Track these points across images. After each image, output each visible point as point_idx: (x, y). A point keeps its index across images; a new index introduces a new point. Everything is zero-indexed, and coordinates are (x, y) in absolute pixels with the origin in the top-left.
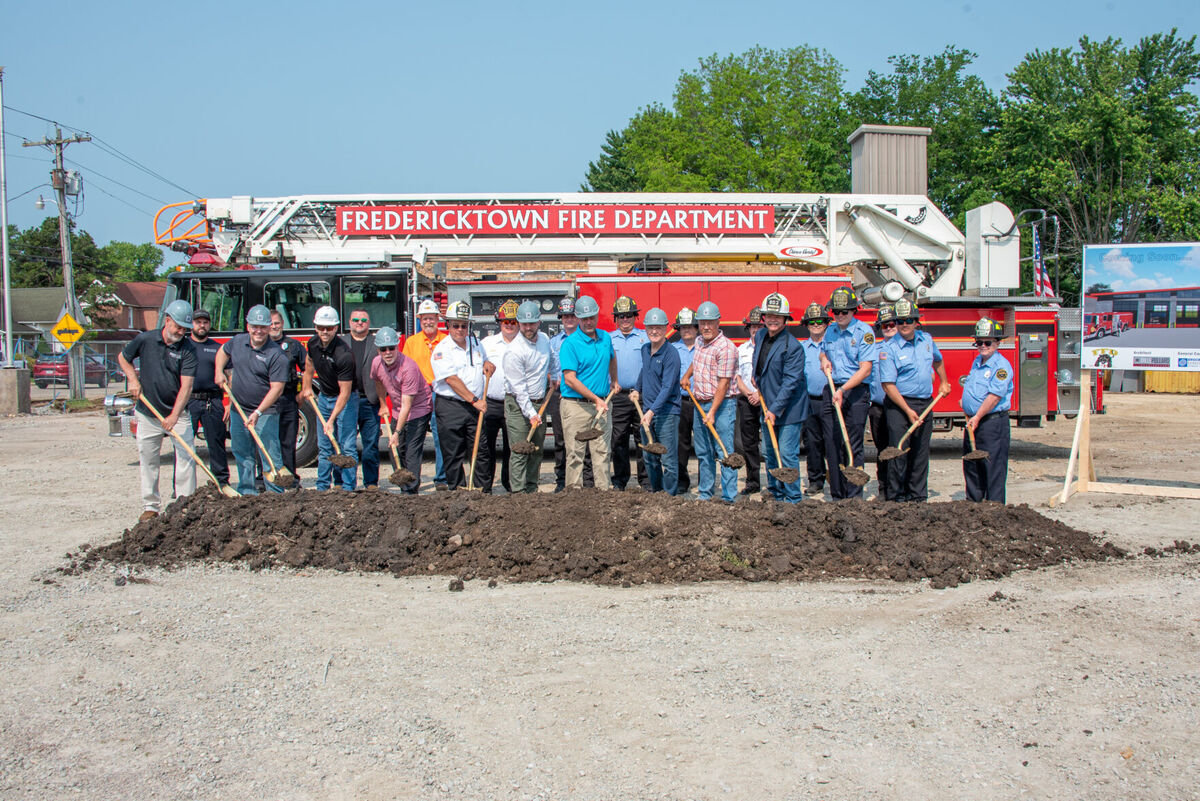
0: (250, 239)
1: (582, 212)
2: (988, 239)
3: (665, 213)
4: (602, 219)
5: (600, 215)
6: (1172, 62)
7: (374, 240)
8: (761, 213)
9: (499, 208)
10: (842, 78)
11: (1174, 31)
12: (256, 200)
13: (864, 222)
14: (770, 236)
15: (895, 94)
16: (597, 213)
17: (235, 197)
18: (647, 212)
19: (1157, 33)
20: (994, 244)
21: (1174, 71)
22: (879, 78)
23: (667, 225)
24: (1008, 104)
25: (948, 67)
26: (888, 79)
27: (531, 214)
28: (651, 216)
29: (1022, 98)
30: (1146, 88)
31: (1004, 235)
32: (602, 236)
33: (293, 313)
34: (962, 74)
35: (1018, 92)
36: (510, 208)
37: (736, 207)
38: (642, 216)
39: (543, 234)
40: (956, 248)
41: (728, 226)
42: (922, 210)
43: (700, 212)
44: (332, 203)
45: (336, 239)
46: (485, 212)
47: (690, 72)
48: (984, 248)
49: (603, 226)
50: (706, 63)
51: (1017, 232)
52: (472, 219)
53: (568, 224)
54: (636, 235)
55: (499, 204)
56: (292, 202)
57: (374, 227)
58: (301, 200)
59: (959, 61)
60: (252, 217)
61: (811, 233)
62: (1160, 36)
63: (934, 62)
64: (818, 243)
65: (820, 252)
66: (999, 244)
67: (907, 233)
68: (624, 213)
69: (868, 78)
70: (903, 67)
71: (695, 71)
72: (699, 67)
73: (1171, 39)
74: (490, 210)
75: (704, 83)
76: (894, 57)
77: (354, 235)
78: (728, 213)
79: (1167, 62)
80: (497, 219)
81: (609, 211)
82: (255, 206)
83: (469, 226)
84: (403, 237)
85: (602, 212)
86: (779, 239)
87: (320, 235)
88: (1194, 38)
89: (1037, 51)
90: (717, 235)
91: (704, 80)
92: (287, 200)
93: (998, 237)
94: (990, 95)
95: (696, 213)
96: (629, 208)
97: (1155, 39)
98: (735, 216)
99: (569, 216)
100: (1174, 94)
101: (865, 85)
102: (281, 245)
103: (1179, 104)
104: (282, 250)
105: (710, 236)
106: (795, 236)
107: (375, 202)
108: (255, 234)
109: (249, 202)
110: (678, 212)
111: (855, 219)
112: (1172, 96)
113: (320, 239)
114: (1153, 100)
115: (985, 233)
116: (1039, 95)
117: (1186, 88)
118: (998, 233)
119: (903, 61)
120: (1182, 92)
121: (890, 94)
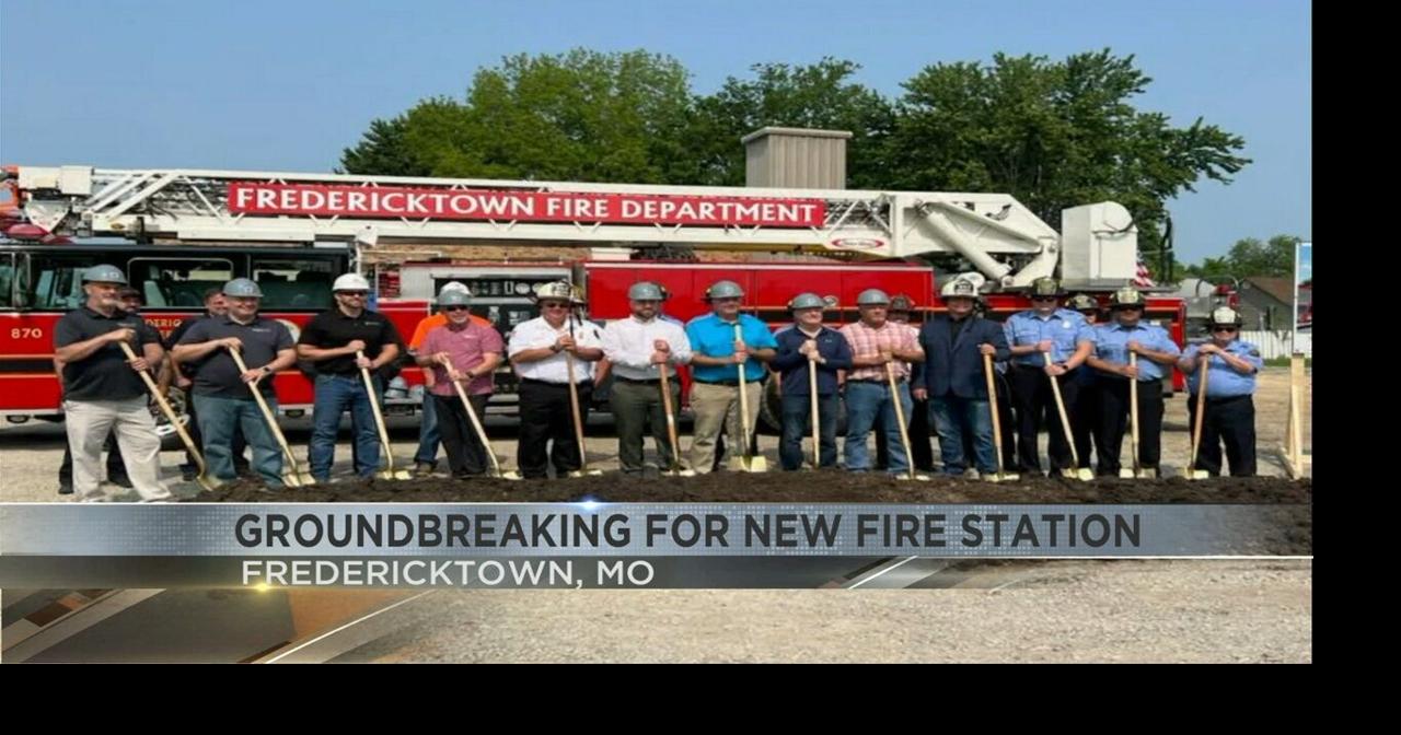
0: (89, 212)
1: (578, 202)
2: (1100, 234)
3: (686, 205)
4: (605, 208)
5: (602, 205)
6: (1105, 78)
7: (283, 219)
8: (808, 208)
9: (465, 193)
10: (688, 82)
11: (1107, 51)
12: (97, 171)
13: (936, 218)
14: (818, 228)
15: (759, 99)
16: (598, 202)
17: (65, 167)
18: (664, 204)
19: (1087, 51)
20: (1107, 239)
21: (1106, 86)
22: (740, 85)
23: (689, 216)
24: (904, 110)
25: (825, 76)
26: (750, 85)
27: (510, 202)
28: (668, 207)
29: (922, 105)
30: (1072, 100)
31: (1121, 231)
32: (604, 224)
33: (168, 290)
34: (844, 83)
35: (918, 100)
36: (482, 194)
37: (775, 201)
38: (658, 207)
39: (523, 220)
40: (1047, 243)
41: (765, 218)
42: (1006, 207)
43: (731, 204)
44: (218, 179)
45: (227, 215)
46: (447, 196)
47: (490, 69)
48: (1094, 243)
49: (605, 215)
50: (510, 61)
51: (1135, 229)
52: (430, 204)
53: (560, 211)
54: (650, 224)
55: (465, 189)
56: (157, 176)
57: (285, 205)
58: (171, 176)
59: (838, 71)
60: (92, 189)
61: (865, 226)
62: (1090, 54)
63: (807, 70)
64: (879, 236)
65: (880, 244)
66: (1112, 239)
67: (987, 227)
68: (635, 203)
69: (726, 83)
70: (770, 74)
71: (496, 68)
72: (503, 65)
73: (1104, 57)
74: (453, 194)
75: (508, 80)
76: (759, 65)
77: (252, 211)
78: (765, 206)
79: (1099, 77)
80: (464, 204)
81: (614, 202)
82: (95, 178)
83: (423, 209)
84: (329, 217)
85: (605, 201)
86: (829, 232)
87: (200, 211)
88: (1132, 56)
89: (940, 63)
90: (751, 227)
91: (509, 77)
92: (147, 174)
93: (1112, 233)
94: (883, 102)
95: (725, 206)
96: (641, 199)
97: (1084, 57)
98: (777, 210)
99: (562, 205)
100: (1108, 105)
101: (722, 90)
102: (141, 219)
103: (1112, 114)
104: (143, 224)
105: (742, 227)
106: (847, 229)
107: (286, 180)
108: (97, 207)
109: (89, 172)
110: (702, 205)
111: (926, 215)
112: (1104, 108)
113: (199, 215)
114: (1080, 111)
115: (1096, 229)
116: (945, 103)
117: (1122, 101)
118: (1110, 229)
119: (770, 69)
120: (1116, 104)
121: (753, 99)
